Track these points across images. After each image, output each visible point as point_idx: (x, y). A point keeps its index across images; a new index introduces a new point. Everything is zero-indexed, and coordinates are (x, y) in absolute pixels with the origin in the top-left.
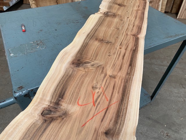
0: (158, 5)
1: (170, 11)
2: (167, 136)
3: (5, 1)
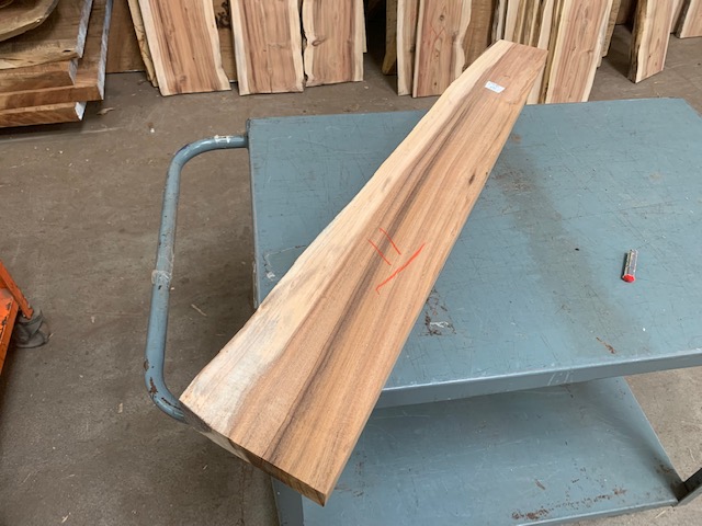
3: (80, 83)
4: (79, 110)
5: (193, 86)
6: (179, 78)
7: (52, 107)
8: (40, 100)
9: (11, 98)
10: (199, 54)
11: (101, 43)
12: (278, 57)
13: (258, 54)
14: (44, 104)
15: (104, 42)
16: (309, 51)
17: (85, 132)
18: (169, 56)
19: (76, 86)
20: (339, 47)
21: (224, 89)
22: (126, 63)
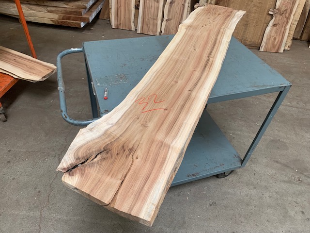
0: (285, 30)
1: (299, 37)
2: (299, 180)
3: (84, 16)
4: (82, 25)
5: (123, 27)
6: (118, 23)
7: (75, 22)
8: (72, 19)
9: (64, 16)
10: (127, 16)
11: (98, 7)
12: (152, 22)
13: (146, 20)
14: (73, 20)
15: (99, 7)
16: (164, 23)
17: (83, 33)
18: (117, 15)
19: (83, 17)
20: (175, 23)
21: (133, 30)
22: (106, 16)
